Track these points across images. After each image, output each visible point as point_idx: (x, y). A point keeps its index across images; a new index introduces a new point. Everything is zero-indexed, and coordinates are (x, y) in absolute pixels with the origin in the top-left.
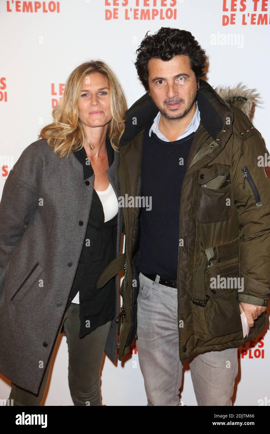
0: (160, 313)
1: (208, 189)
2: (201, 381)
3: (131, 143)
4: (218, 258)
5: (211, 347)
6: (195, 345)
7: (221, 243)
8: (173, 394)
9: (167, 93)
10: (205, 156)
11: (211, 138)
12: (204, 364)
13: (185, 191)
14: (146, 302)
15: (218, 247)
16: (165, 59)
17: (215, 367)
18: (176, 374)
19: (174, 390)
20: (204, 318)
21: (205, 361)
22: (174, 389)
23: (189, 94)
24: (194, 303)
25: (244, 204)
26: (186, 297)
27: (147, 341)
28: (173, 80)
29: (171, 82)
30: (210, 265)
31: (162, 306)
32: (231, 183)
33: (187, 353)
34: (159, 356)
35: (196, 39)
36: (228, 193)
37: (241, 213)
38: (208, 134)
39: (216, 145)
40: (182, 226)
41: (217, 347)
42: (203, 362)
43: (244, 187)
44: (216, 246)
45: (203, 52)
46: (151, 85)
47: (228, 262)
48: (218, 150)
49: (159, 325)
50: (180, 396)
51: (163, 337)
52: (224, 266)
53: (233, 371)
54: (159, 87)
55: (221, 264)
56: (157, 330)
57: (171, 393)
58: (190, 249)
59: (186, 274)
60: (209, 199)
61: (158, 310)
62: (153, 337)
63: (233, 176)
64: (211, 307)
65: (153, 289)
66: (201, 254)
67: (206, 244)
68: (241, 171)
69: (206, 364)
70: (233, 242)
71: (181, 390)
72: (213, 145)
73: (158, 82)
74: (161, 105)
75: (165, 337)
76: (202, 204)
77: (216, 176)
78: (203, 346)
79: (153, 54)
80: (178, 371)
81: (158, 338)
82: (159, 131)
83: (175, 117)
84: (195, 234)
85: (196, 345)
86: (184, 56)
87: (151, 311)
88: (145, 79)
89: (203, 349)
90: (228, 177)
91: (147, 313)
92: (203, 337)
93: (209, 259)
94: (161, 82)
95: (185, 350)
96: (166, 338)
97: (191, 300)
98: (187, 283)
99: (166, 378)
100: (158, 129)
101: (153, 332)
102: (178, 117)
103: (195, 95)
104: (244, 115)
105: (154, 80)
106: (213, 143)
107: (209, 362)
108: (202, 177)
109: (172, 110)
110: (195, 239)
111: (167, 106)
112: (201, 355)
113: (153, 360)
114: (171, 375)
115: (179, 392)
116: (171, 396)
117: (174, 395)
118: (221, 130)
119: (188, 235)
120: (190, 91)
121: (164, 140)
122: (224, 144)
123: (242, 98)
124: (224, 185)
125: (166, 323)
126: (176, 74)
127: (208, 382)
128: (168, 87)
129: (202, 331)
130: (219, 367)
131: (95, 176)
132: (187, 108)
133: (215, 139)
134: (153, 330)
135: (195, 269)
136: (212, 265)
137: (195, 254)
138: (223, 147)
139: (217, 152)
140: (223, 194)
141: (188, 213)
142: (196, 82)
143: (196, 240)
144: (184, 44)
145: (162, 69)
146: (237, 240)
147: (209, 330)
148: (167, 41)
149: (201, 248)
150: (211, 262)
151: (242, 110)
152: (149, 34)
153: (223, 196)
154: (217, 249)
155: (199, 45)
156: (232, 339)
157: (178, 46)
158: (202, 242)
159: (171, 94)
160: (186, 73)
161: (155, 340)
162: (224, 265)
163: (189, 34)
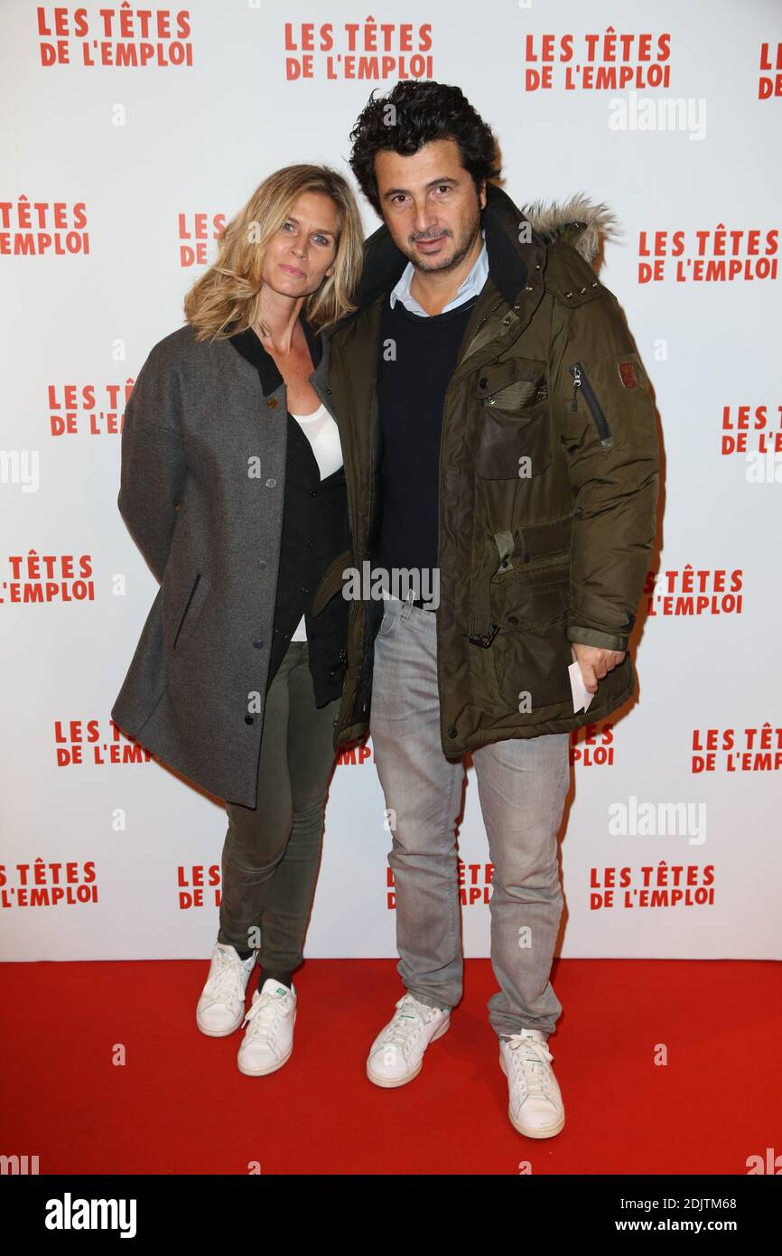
0: (414, 664)
1: (498, 409)
2: (494, 798)
3: (356, 325)
4: (524, 553)
5: (510, 731)
6: (475, 725)
7: (532, 522)
8: (443, 827)
9: (415, 220)
10: (492, 343)
11: (506, 305)
12: (501, 766)
13: (449, 413)
14: (388, 643)
15: (523, 531)
16: (406, 151)
17: (521, 771)
18: (449, 788)
19: (446, 819)
20: (492, 671)
21: (501, 760)
22: (444, 817)
23: (462, 218)
24: (472, 641)
25: (577, 442)
26: (454, 628)
27: (390, 720)
28: (424, 195)
29: (420, 199)
30: (505, 566)
31: (420, 650)
32: (547, 398)
33: (459, 740)
34: (414, 751)
35: (470, 103)
36: (541, 418)
37: (574, 461)
38: (501, 298)
39: (515, 318)
40: (445, 486)
41: (522, 731)
42: (498, 761)
43: (575, 407)
44: (520, 528)
45: (485, 130)
46: (385, 205)
47: (547, 562)
48: (518, 328)
49: (413, 687)
50: (457, 833)
51: (421, 713)
52: (539, 569)
53: (558, 780)
54: (399, 209)
55: (532, 566)
56: (410, 697)
57: (436, 825)
58: (462, 533)
59: (454, 583)
60: (499, 430)
61: (411, 659)
62: (403, 712)
63: (554, 384)
64: (506, 651)
65: (402, 616)
66: (488, 543)
67: (496, 524)
68: (568, 372)
69: (504, 765)
70: (559, 522)
71: (459, 820)
72: (508, 319)
73: (397, 199)
74: (407, 246)
75: (426, 712)
76: (487, 442)
77: (514, 381)
78: (494, 726)
79: (382, 143)
80: (453, 781)
81: (412, 714)
82: (410, 297)
83: (435, 267)
84: (472, 502)
85: (479, 726)
86: (444, 141)
87: (397, 661)
88: (374, 193)
89: (494, 733)
90: (541, 383)
91: (389, 664)
92: (491, 711)
93: (502, 555)
94: (402, 199)
95: (454, 734)
96: (428, 714)
97: (465, 635)
98: (458, 602)
99: (428, 793)
100: (408, 292)
101: (402, 702)
102: (443, 266)
103: (475, 220)
104: (581, 258)
105: (388, 195)
106: (510, 314)
107: (509, 761)
108: (483, 384)
109: (428, 254)
110: (472, 512)
111: (418, 246)
112: (491, 746)
113: (403, 757)
114: (438, 790)
115: (456, 826)
116: (439, 830)
117: (444, 829)
118: (523, 287)
119: (458, 504)
120: (462, 212)
121: (419, 314)
122: (529, 316)
123: (579, 223)
124: (532, 401)
125: (428, 683)
126: (430, 179)
127: (506, 799)
128: (416, 208)
129: (489, 699)
130: (528, 772)
131: (286, 386)
132: (458, 247)
133: (512, 307)
134: (401, 697)
135: (475, 575)
136: (510, 566)
137: (473, 543)
138: (527, 322)
139: (516, 334)
140: (529, 420)
141: (458, 459)
142: (475, 194)
143: (476, 514)
144: (442, 117)
145: (399, 172)
146: (568, 519)
147: (504, 696)
148: (408, 113)
149: (488, 531)
150: (508, 560)
151: (577, 248)
152: (375, 97)
153: (528, 425)
154: (521, 534)
155: (477, 114)
156: (551, 715)
157: (429, 122)
158: (487, 519)
159: (423, 225)
160: (450, 176)
161: (405, 719)
162: (537, 567)
163: (457, 91)
